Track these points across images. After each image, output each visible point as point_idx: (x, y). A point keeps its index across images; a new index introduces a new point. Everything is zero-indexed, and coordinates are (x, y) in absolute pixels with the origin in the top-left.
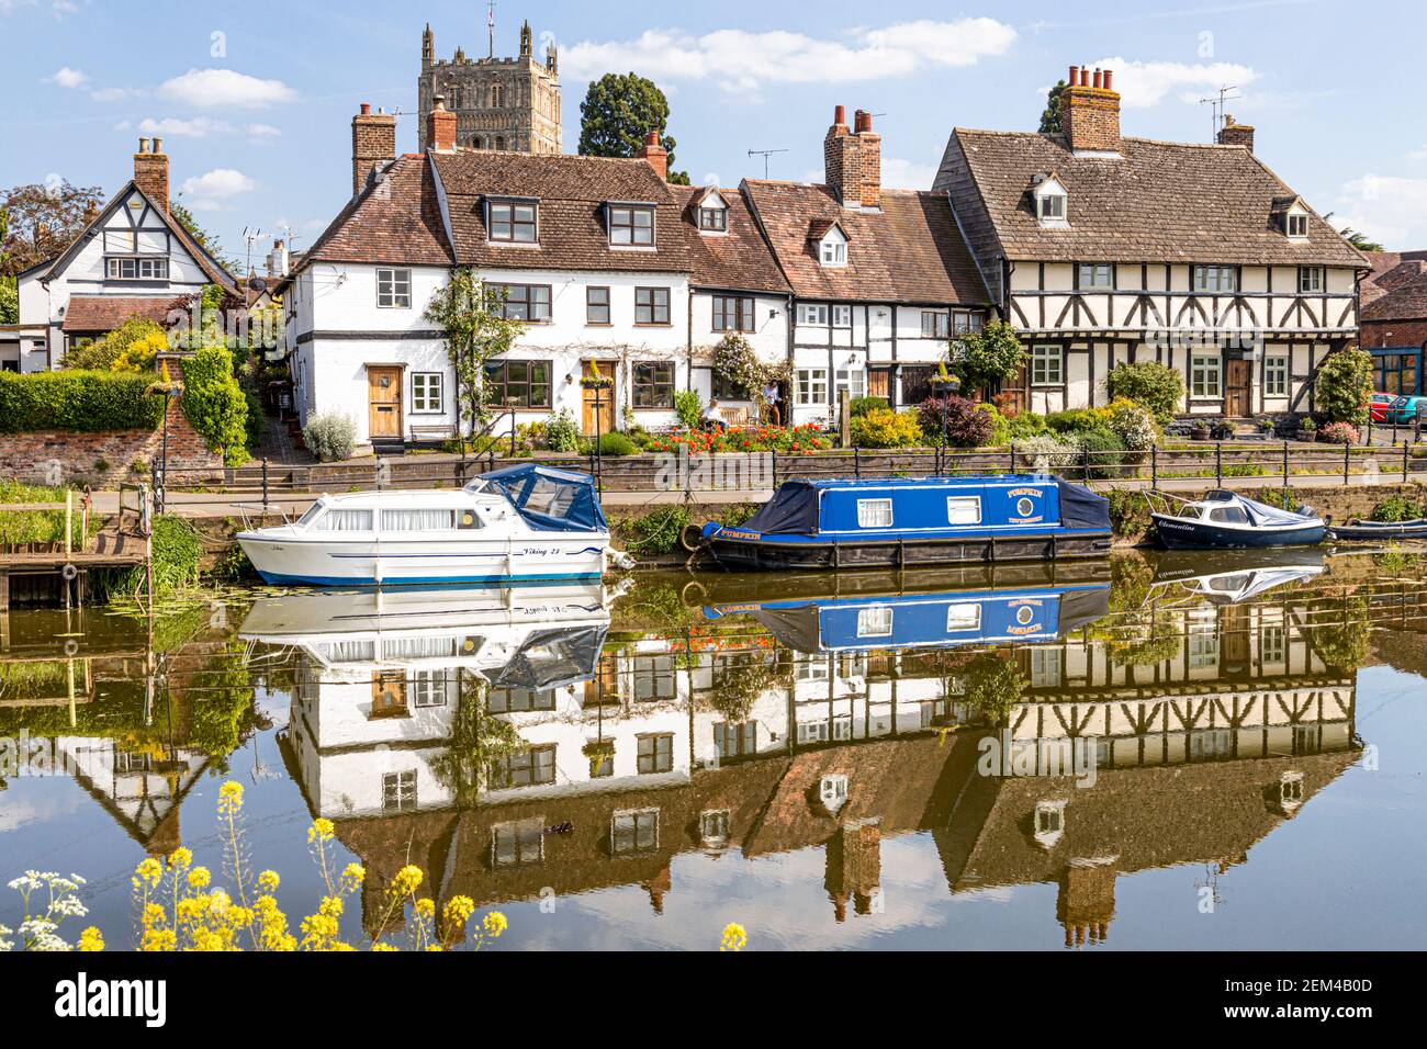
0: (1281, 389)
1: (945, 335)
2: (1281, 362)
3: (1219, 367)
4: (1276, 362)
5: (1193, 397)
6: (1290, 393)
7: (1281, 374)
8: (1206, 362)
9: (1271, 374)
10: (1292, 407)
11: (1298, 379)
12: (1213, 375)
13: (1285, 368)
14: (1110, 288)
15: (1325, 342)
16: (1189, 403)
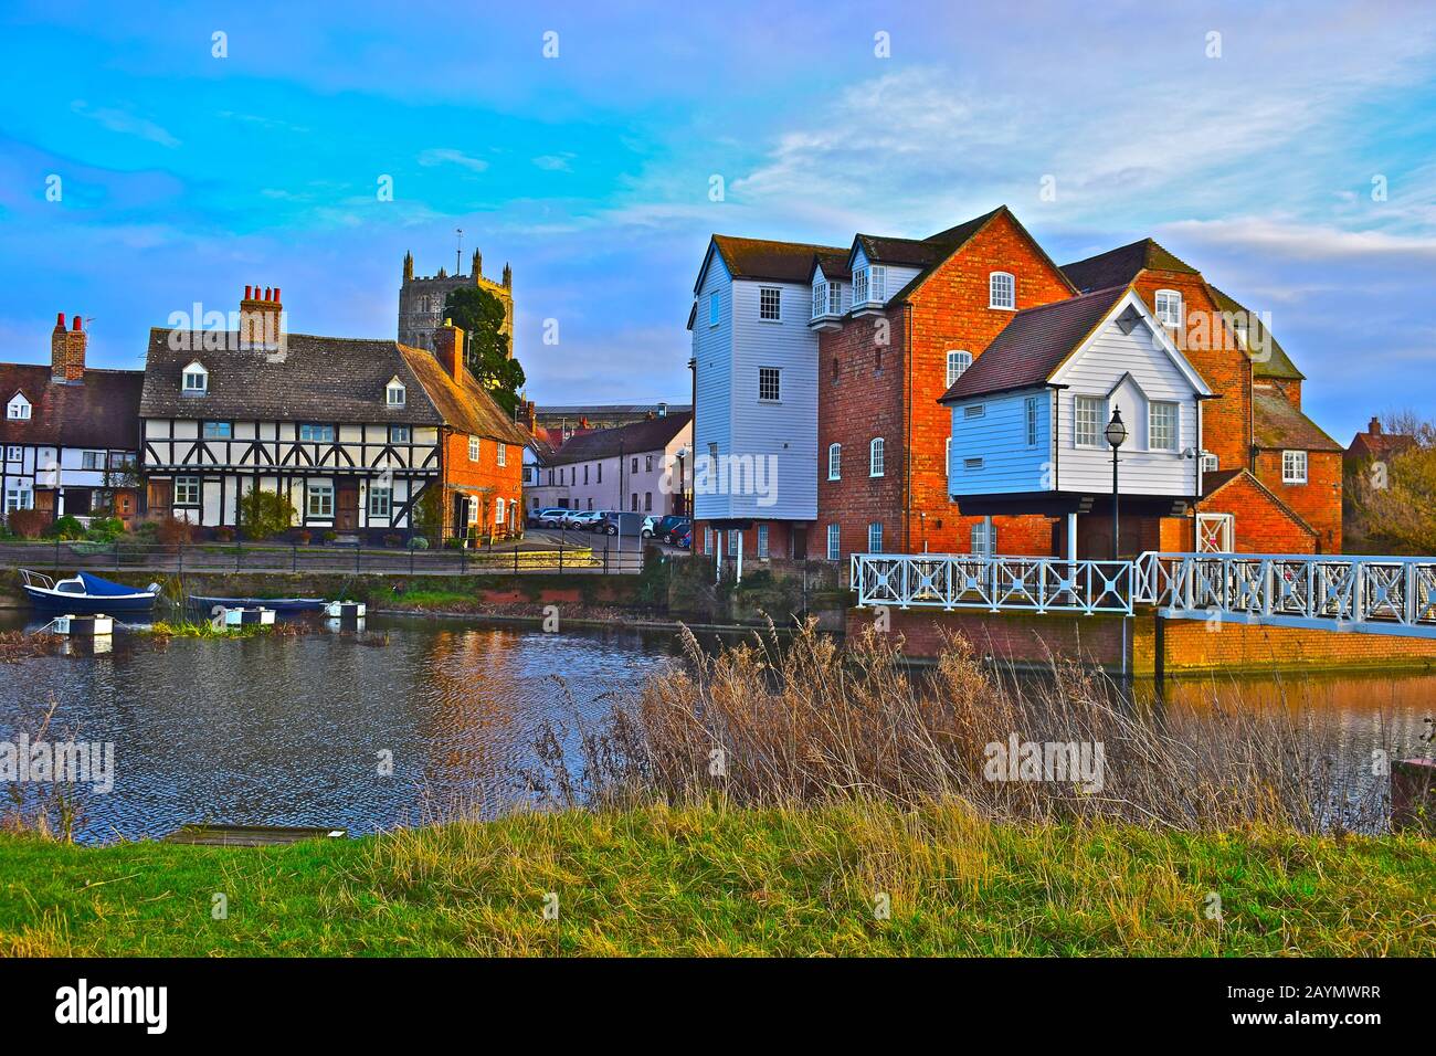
0: (384, 511)
1: (102, 468)
2: (384, 492)
3: (332, 494)
4: (380, 492)
5: (309, 515)
6: (391, 515)
7: (384, 501)
8: (321, 490)
9: (375, 501)
10: (393, 524)
11: (398, 504)
12: (326, 500)
13: (388, 496)
14: (229, 437)
15: (421, 478)
16: (306, 519)
